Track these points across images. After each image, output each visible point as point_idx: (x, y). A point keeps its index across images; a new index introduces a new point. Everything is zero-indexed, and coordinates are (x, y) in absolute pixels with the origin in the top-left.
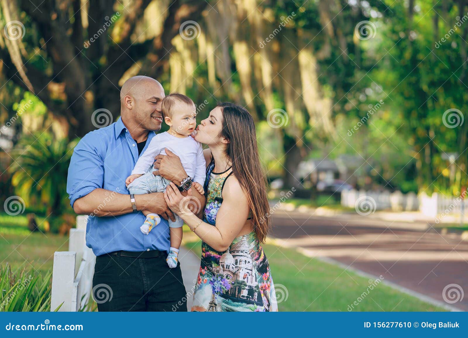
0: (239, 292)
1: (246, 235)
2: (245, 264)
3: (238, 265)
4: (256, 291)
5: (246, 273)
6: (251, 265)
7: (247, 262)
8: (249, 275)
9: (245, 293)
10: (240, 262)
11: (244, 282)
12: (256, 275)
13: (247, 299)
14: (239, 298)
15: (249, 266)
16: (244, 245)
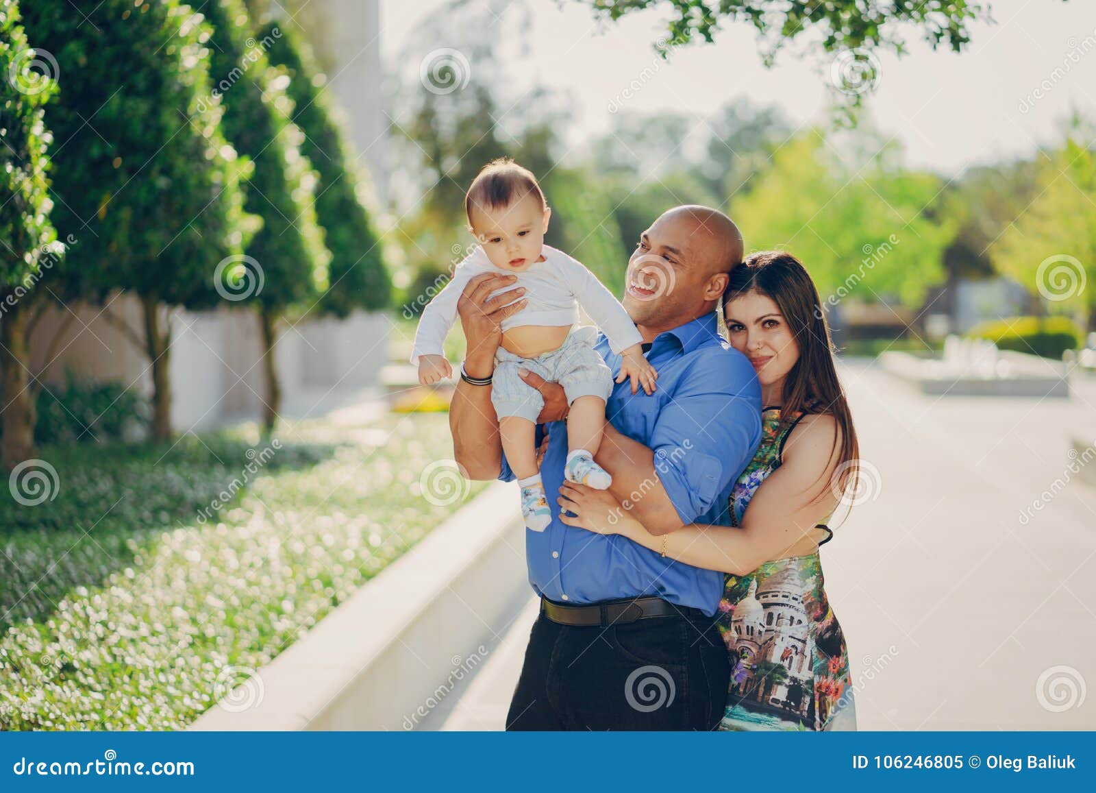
0: (768, 689)
1: (797, 559)
2: (791, 625)
3: (774, 626)
4: (807, 692)
5: (790, 648)
6: (804, 630)
7: (796, 620)
8: (797, 653)
9: (781, 693)
10: (778, 618)
11: (781, 667)
12: (812, 655)
13: (784, 708)
14: (765, 704)
15: (800, 631)
16: (792, 580)
